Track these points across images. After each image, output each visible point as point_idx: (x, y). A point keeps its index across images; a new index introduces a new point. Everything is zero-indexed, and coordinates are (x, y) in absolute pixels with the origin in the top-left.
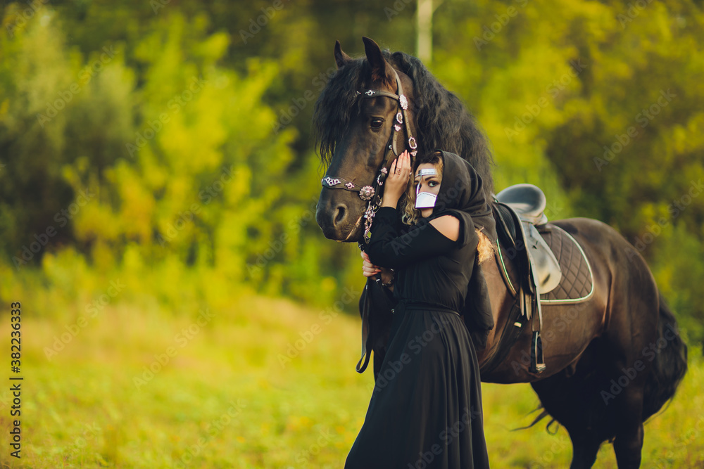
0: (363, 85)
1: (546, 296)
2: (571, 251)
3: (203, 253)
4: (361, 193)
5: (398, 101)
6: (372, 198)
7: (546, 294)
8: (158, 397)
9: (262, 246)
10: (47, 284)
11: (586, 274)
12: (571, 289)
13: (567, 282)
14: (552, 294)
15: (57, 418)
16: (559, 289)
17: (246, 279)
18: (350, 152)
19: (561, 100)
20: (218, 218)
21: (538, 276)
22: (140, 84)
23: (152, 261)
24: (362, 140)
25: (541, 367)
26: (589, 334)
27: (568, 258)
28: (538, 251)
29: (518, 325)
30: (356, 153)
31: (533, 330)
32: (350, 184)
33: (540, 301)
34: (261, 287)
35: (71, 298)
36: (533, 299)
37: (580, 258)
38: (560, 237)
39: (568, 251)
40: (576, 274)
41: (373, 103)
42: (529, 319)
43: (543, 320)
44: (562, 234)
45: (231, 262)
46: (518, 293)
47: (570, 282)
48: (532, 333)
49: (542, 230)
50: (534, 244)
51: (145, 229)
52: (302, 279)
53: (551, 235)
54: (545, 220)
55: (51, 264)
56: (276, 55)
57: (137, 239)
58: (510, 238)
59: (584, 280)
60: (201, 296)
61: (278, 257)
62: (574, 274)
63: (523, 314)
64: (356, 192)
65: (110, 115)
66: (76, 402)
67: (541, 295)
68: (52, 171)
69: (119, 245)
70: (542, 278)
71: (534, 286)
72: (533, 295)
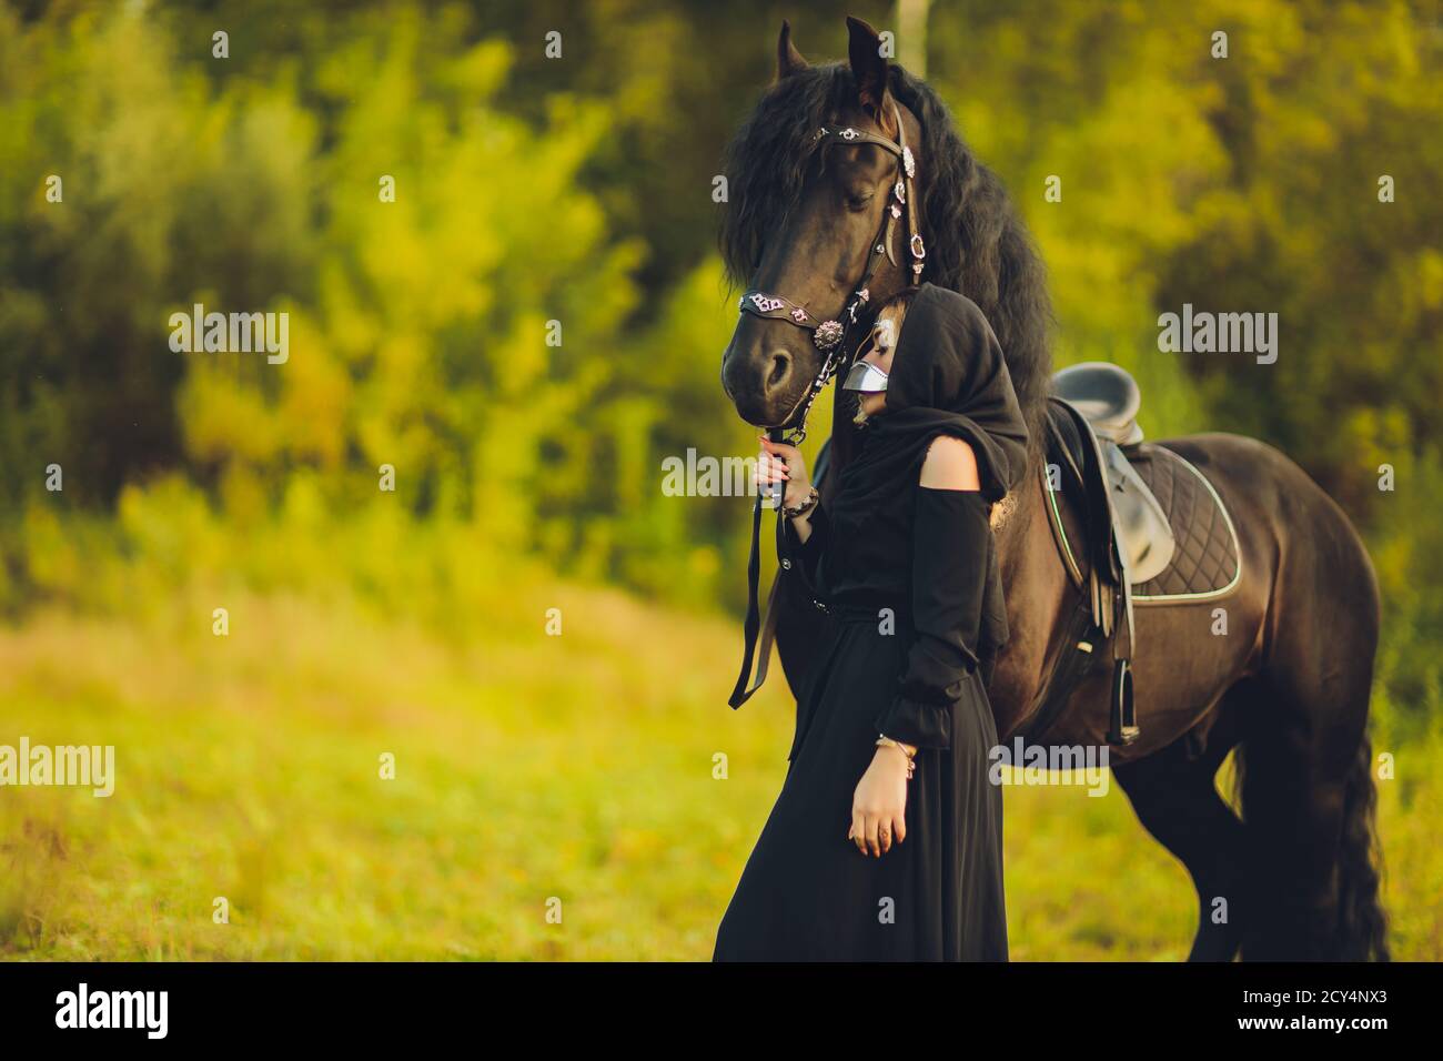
0: (834, 117)
1: (1144, 588)
2: (1193, 495)
3: (448, 492)
4: (819, 335)
5: (901, 159)
6: (836, 347)
7: (1143, 584)
8: (351, 785)
9: (569, 481)
10: (127, 549)
11: (1226, 544)
12: (1195, 573)
13: (1186, 559)
14: (1155, 584)
15: (142, 823)
16: (1170, 574)
17: (536, 547)
18: (803, 247)
19: (1189, 193)
20: (481, 421)
21: (1127, 547)
22: (328, 143)
23: (345, 506)
24: (827, 227)
25: (1130, 732)
26: (1228, 667)
27: (1187, 511)
28: (1126, 497)
29: (1086, 647)
30: (814, 251)
31: (1117, 657)
32: (801, 311)
33: (1131, 599)
34: (565, 564)
35: (177, 580)
36: (1116, 593)
37: (1212, 510)
38: (1170, 467)
39: (1187, 495)
40: (1205, 542)
41: (853, 155)
42: (1107, 634)
43: (1136, 637)
44: (1174, 462)
45: (504, 512)
46: (1087, 580)
47: (1192, 558)
48: (1113, 664)
49: (1133, 454)
50: (1119, 483)
51: (330, 441)
52: (650, 550)
53: (1152, 466)
54: (1137, 436)
55: (139, 510)
56: (606, 90)
57: (313, 461)
58: (1071, 467)
59: (1221, 554)
60: (442, 579)
61: (599, 501)
62: (1200, 543)
63: (1098, 624)
64: (809, 331)
65: (263, 205)
66: (182, 790)
67: (1133, 586)
68: (142, 317)
69: (278, 471)
70: (1137, 551)
71: (1120, 568)
72: (1117, 585)
